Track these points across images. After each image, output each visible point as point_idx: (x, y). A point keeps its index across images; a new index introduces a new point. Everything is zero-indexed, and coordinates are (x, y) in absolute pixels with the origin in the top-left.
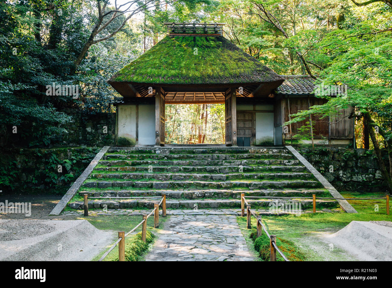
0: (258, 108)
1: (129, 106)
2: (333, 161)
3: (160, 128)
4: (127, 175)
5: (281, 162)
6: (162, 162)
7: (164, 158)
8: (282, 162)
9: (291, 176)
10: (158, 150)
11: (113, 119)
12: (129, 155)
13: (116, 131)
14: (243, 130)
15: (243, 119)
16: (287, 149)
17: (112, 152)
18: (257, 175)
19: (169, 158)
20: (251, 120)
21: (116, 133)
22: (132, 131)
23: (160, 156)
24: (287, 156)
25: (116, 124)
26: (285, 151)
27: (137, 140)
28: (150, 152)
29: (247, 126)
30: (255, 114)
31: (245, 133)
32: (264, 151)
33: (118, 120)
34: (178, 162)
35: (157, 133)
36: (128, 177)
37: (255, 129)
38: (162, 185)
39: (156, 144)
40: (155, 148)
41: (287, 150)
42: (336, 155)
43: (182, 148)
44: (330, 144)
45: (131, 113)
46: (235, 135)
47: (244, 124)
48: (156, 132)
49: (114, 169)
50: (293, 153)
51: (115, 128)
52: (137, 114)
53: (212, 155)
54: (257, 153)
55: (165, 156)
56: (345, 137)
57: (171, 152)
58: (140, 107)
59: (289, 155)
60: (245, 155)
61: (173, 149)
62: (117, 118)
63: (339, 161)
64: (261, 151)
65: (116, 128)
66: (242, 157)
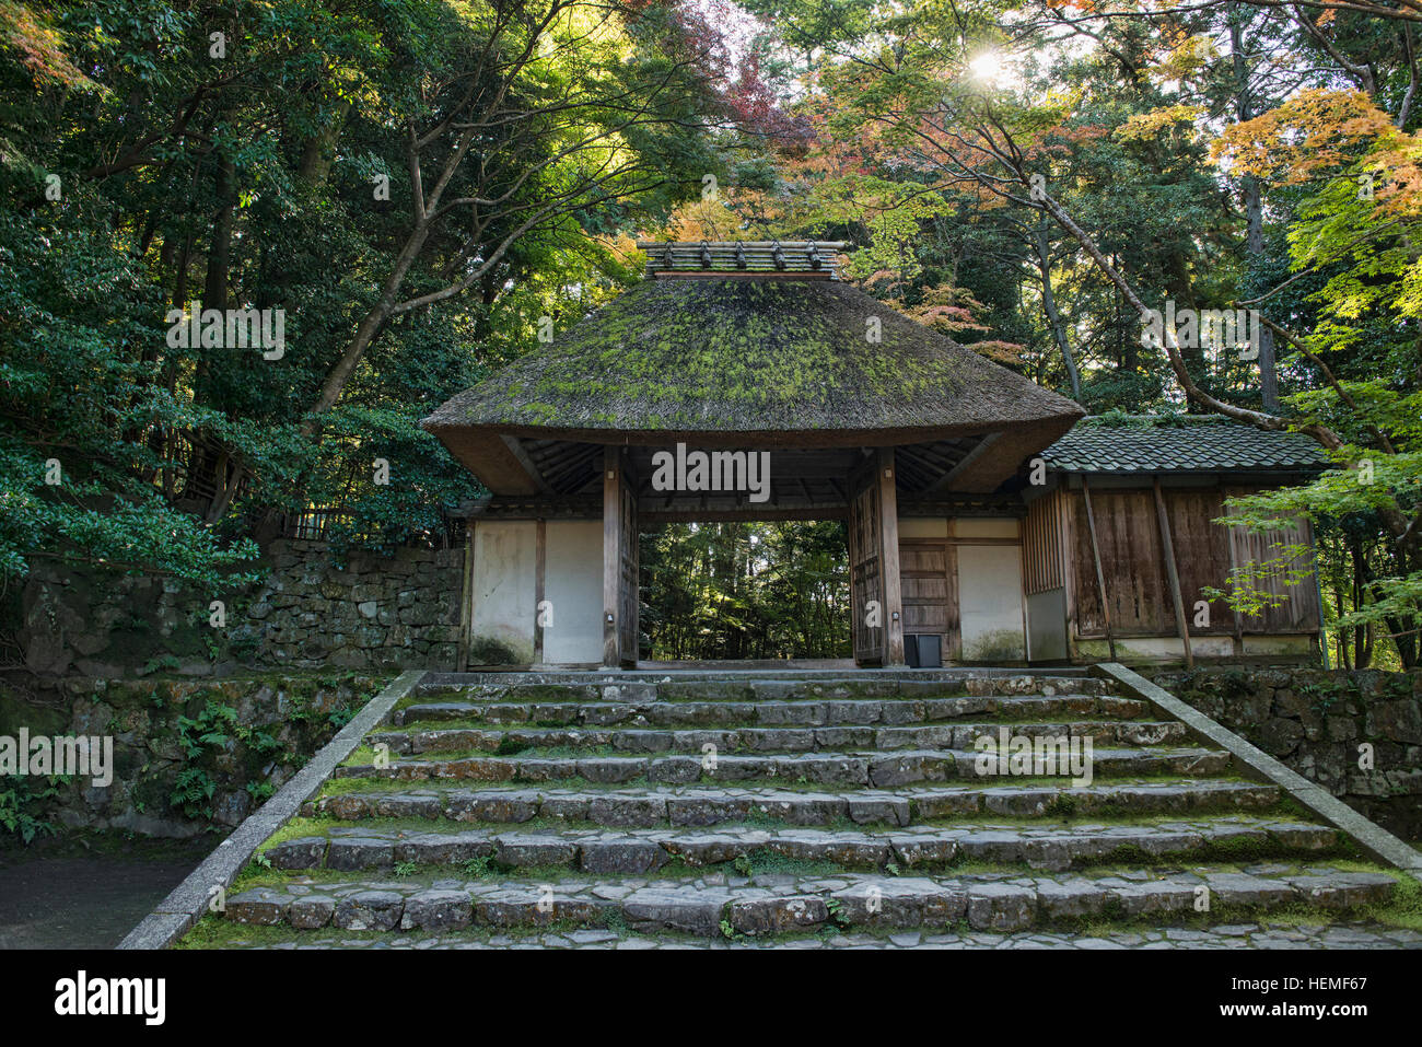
0: (964, 528)
1: (514, 526)
2: (1277, 720)
3: (619, 600)
4: (470, 802)
5: (1113, 729)
6: (628, 737)
7: (633, 716)
8: (1119, 732)
9: (1191, 799)
10: (610, 685)
11: (454, 571)
12: (494, 707)
13: (464, 613)
14: (916, 608)
15: (914, 568)
16: (1111, 677)
17: (434, 694)
18: (1043, 797)
19: (653, 719)
20: (943, 574)
21: (464, 622)
22: (519, 615)
23: (620, 711)
24: (1123, 706)
25: (466, 588)
26: (1102, 683)
27: (539, 645)
28: (579, 694)
29: (929, 595)
30: (956, 551)
31: (921, 620)
32: (1022, 684)
33: (471, 575)
34: (692, 736)
35: (610, 618)
36: (474, 810)
37: (957, 604)
38: (625, 856)
39: (606, 663)
40: (602, 677)
41: (1111, 682)
42: (1285, 697)
43: (704, 678)
44: (1238, 654)
45: (518, 551)
46: (896, 624)
47: (919, 586)
48: (606, 616)
49: (419, 769)
50: (1143, 692)
51: (459, 604)
52: (541, 553)
53: (828, 706)
54: (999, 693)
55: (640, 710)
56: (1292, 626)
57: (663, 693)
58: (552, 528)
59: (1133, 702)
60: (960, 703)
61: (668, 680)
62: (468, 568)
63: (1296, 718)
64: (1013, 684)
65: (465, 604)
66: (949, 713)
